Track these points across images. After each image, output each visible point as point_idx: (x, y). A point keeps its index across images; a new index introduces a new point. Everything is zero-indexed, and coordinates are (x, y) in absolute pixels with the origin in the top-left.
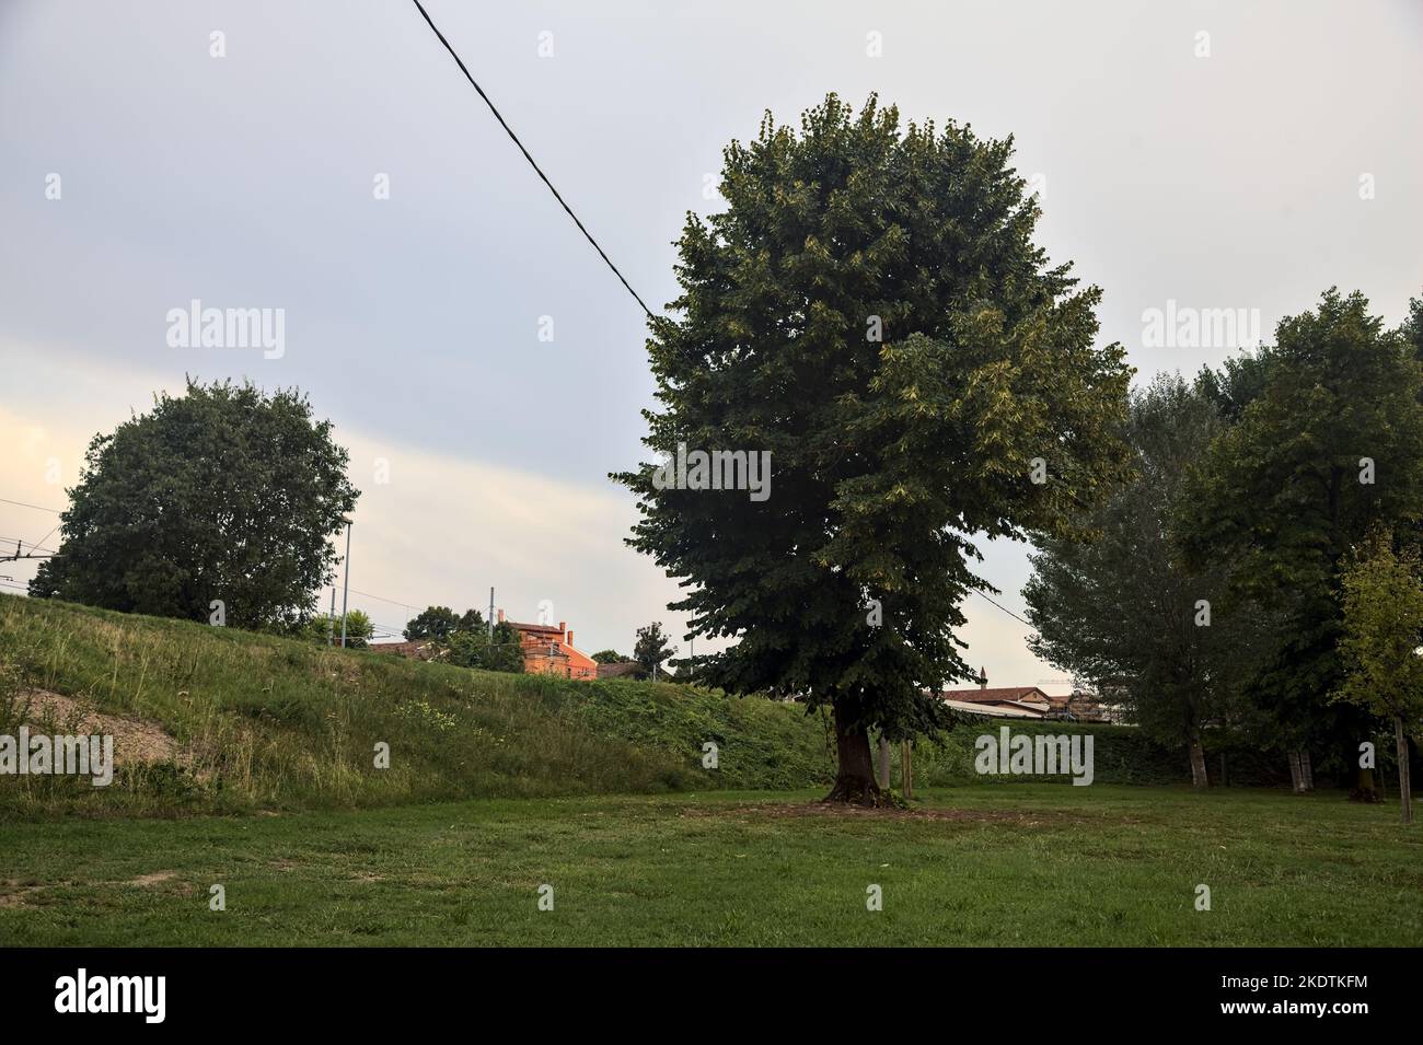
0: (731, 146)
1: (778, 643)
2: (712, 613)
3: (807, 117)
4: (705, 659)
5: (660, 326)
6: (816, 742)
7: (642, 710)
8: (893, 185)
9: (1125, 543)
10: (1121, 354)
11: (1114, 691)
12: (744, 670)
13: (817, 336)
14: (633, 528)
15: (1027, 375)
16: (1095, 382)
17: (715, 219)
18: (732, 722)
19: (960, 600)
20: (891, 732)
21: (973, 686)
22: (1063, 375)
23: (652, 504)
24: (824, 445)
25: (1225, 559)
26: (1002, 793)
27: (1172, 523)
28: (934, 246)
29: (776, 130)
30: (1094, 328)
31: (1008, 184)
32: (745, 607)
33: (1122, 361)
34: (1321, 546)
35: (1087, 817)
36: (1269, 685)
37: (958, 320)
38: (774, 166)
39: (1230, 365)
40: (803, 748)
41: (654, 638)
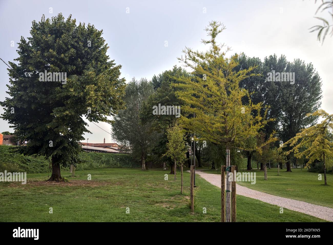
1: (38, 144)
3: (53, 18)
8: (74, 38)
16: (118, 87)
19: (83, 134)
20: (64, 165)
22: (109, 86)
23: (7, 109)
24: (52, 99)
28: (82, 54)
30: (119, 74)
31: (101, 40)
33: (125, 82)
37: (85, 72)
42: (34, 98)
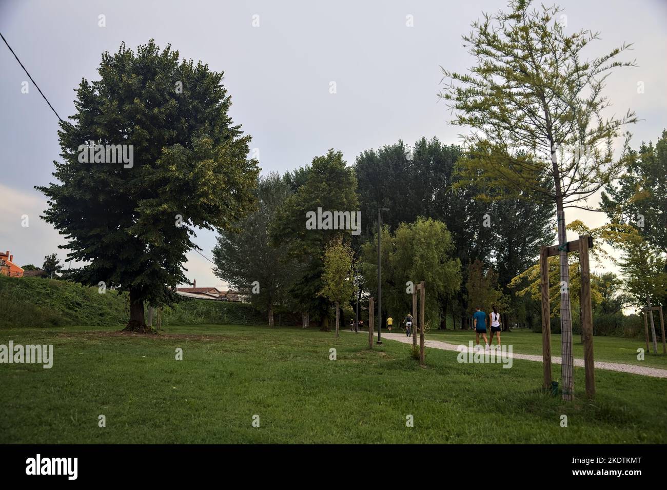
0: (105, 53)
1: (108, 265)
2: (79, 251)
3: (140, 48)
4: (74, 270)
5: (64, 125)
6: (123, 306)
7: (43, 291)
8: (174, 82)
9: (252, 235)
11: (243, 290)
12: (91, 276)
13: (136, 140)
14: (44, 212)
15: (220, 166)
16: (246, 172)
17: (95, 83)
18: (85, 298)
19: (186, 252)
20: (153, 303)
21: (188, 286)
22: (234, 168)
23: (54, 202)
24: (135, 185)
25: (287, 243)
26: (198, 328)
27: (270, 228)
28: (188, 110)
29: (126, 50)
30: (248, 151)
31: (220, 90)
32: (94, 249)
33: (257, 165)
34: (320, 240)
35: (228, 337)
36: (298, 290)
37: (195, 141)
38: (124, 66)
39: (296, 172)
40: (116, 309)
41: (53, 260)
42: (105, 183)
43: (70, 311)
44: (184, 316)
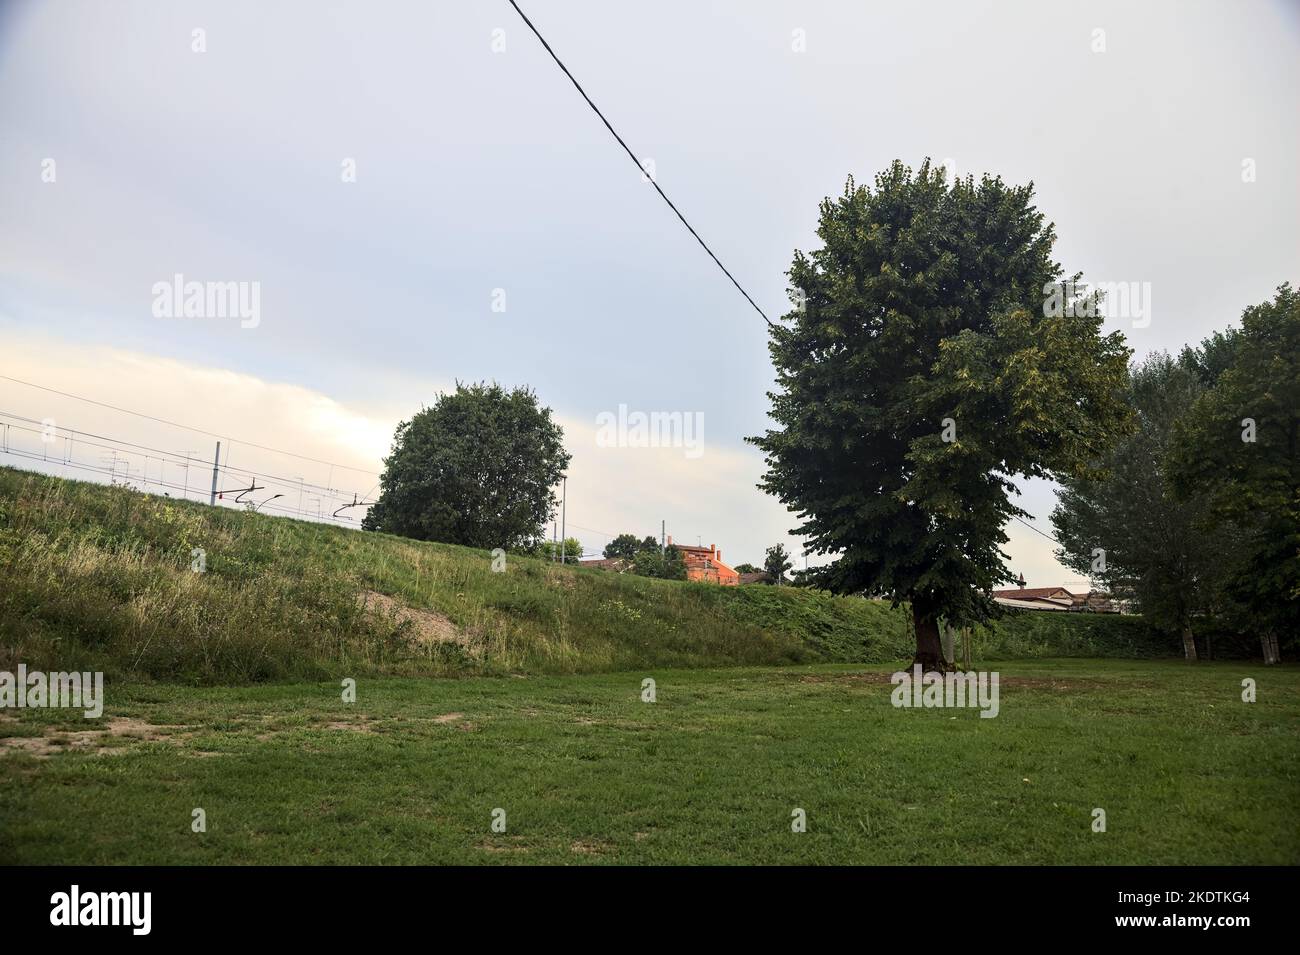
0: (824, 201)
1: (870, 557)
2: (821, 537)
3: (879, 178)
4: (817, 569)
5: (778, 332)
6: (899, 629)
7: (772, 606)
8: (944, 222)
9: (1128, 480)
10: (1122, 339)
11: (1122, 590)
12: (846, 577)
13: (892, 335)
14: (763, 477)
15: (1050, 357)
16: (1103, 361)
17: (815, 254)
18: (837, 615)
19: (1004, 524)
20: (955, 621)
21: (1015, 587)
22: (1077, 356)
23: (776, 459)
24: (900, 414)
25: (1207, 490)
26: (1039, 665)
27: (1164, 463)
28: (977, 265)
29: (857, 188)
30: (1100, 321)
31: (1031, 218)
32: (844, 532)
33: (1123, 344)
35: (1106, 683)
36: (1244, 584)
37: (997, 319)
38: (856, 214)
39: (1206, 344)
40: (889, 633)
41: (778, 555)
42: (850, 417)
43: (816, 639)
44: (1010, 643)
